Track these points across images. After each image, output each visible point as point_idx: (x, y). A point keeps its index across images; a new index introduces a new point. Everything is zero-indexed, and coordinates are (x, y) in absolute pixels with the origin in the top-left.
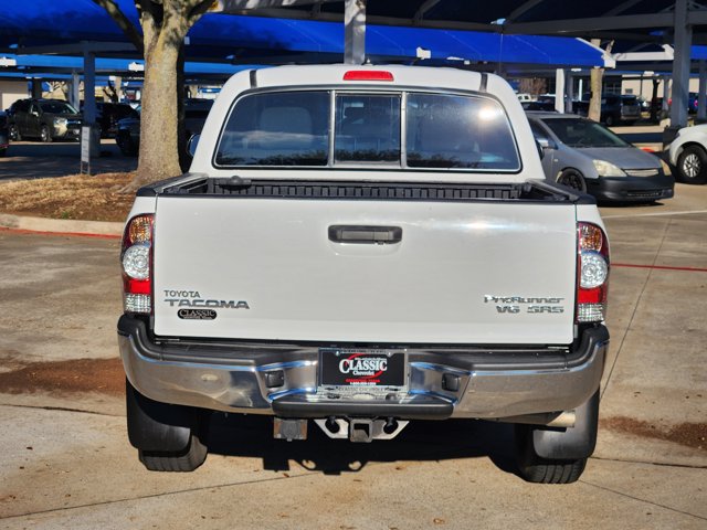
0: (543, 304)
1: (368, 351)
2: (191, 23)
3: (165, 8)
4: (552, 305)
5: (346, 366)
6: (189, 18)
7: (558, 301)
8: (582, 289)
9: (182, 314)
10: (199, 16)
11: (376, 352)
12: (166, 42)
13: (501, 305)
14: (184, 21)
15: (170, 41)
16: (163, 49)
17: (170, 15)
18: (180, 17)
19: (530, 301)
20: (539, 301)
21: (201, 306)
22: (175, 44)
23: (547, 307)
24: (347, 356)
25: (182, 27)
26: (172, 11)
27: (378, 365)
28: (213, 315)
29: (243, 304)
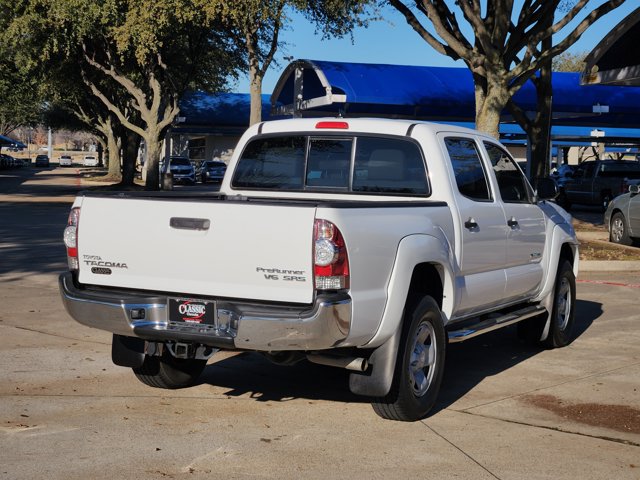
0: (292, 275)
1: (195, 300)
2: (512, 93)
3: (489, 81)
4: (298, 276)
5: (183, 310)
6: (509, 89)
7: (301, 273)
8: (316, 266)
9: (95, 270)
10: (519, 87)
11: (199, 301)
12: (489, 109)
13: (268, 274)
14: (504, 91)
15: (492, 107)
16: (486, 115)
17: (492, 86)
18: (500, 88)
19: (284, 272)
20: (290, 272)
21: (102, 266)
22: (496, 109)
23: (295, 276)
24: (183, 302)
25: (502, 96)
26: (493, 83)
27: (199, 310)
28: (109, 272)
29: (124, 266)
